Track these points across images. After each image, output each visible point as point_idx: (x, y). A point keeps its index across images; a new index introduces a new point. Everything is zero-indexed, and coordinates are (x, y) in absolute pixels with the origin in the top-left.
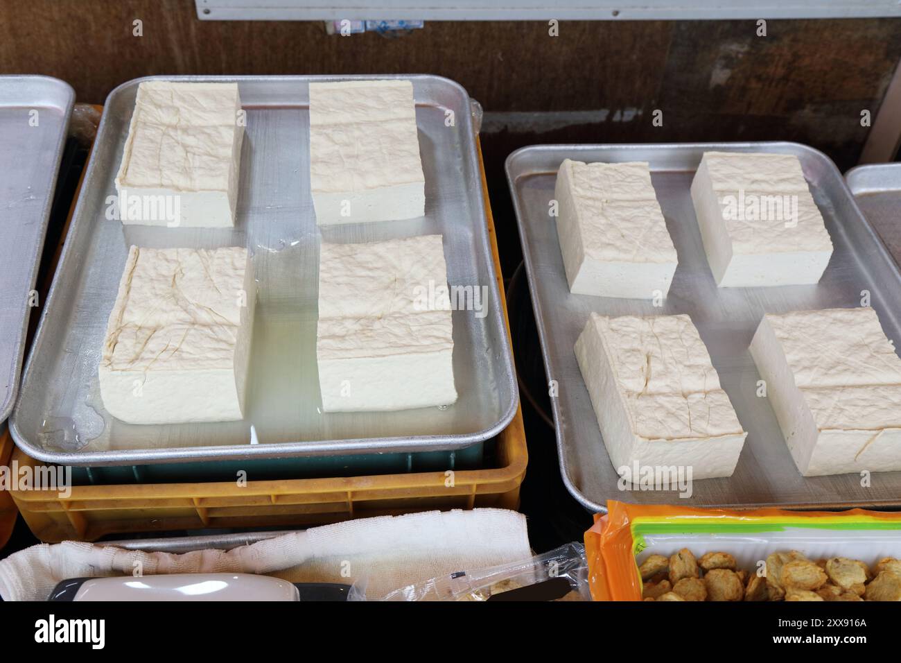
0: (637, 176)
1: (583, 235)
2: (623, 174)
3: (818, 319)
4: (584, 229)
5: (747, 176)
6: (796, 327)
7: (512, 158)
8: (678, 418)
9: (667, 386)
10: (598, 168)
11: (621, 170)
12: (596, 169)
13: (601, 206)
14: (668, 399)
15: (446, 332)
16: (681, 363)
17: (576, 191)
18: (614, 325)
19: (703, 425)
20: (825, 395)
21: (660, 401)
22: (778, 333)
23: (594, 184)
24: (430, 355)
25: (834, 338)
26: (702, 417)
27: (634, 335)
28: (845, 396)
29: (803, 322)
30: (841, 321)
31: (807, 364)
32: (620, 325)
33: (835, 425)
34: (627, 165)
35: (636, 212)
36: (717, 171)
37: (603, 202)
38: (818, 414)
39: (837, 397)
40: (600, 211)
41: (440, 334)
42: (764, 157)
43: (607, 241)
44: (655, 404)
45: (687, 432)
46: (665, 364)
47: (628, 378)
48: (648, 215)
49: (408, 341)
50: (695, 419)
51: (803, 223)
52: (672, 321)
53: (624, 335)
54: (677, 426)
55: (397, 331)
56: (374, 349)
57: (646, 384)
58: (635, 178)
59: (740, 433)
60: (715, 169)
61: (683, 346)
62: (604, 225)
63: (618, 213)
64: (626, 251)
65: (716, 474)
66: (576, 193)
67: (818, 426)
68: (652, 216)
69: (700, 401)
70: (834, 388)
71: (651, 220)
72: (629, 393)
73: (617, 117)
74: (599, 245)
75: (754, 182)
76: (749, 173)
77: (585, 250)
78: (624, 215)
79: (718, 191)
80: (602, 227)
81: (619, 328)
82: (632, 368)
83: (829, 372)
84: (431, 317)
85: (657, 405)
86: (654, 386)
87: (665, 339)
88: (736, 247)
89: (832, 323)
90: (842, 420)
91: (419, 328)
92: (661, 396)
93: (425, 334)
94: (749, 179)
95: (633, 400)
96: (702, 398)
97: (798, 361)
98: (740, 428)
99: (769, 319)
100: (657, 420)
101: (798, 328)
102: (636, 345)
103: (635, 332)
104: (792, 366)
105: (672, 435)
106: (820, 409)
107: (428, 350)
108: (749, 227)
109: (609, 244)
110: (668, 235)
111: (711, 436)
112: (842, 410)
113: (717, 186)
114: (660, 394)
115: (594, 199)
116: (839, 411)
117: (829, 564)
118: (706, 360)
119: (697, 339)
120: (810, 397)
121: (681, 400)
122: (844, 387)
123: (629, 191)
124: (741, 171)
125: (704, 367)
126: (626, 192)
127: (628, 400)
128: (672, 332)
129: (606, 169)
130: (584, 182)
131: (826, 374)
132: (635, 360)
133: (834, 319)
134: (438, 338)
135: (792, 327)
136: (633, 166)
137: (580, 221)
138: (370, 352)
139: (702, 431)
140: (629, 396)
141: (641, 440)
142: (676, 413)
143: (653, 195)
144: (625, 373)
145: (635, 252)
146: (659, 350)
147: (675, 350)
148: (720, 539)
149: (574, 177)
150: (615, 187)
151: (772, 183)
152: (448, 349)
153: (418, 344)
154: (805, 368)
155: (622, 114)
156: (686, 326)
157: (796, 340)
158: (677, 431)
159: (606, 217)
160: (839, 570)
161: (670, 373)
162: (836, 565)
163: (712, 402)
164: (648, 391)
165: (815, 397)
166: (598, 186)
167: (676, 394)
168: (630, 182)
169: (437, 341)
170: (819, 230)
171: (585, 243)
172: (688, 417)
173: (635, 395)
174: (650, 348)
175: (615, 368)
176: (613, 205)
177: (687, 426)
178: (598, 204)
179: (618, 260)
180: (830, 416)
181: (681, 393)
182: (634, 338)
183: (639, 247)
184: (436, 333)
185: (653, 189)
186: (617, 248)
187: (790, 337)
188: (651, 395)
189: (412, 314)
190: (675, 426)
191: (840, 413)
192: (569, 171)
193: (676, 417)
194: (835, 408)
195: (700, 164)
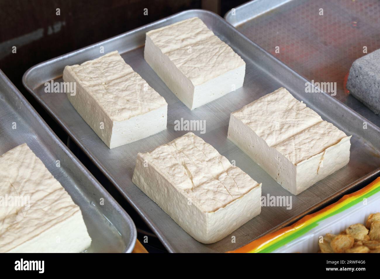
0: (115, 61)
1: (105, 110)
2: (106, 64)
3: (259, 105)
4: (103, 106)
5: (177, 38)
6: (251, 114)
7: (25, 79)
8: (220, 193)
9: (204, 177)
10: (89, 65)
11: (103, 61)
12: (88, 66)
13: (104, 87)
14: (209, 184)
15: (69, 202)
16: (204, 161)
17: (84, 84)
18: (155, 156)
19: (236, 191)
20: (287, 144)
21: (206, 188)
22: (245, 121)
23: (92, 76)
24: (68, 220)
25: (274, 112)
26: (233, 186)
27: (169, 157)
28: (298, 140)
29: (253, 110)
30: (272, 101)
31: (267, 132)
32: (158, 154)
33: (301, 158)
34: (105, 57)
35: (127, 83)
36: (159, 41)
37: (103, 85)
38: (290, 157)
39: (293, 143)
40: (105, 91)
41: (67, 205)
42: (181, 24)
43: (121, 108)
44: (204, 191)
45: (230, 198)
46: (196, 165)
47: (181, 182)
48: (135, 83)
49: (47, 219)
50: (230, 189)
51: (222, 54)
52: (185, 139)
53: (164, 159)
54: (223, 197)
55: (35, 216)
56: (28, 234)
57: (192, 182)
58: (114, 63)
59: (258, 185)
60: (158, 40)
61: (199, 151)
62: (112, 98)
63: (117, 88)
64: (135, 109)
65: (253, 215)
66: (85, 85)
67: (294, 163)
68: (138, 82)
69: (226, 178)
70: (289, 139)
71: (139, 85)
72: (187, 191)
73: (50, 32)
74: (117, 111)
75: (183, 40)
76: (177, 36)
77: (111, 118)
78: (121, 88)
79: (166, 53)
80: (113, 100)
81: (158, 156)
82: (180, 175)
83: (282, 132)
84: (53, 197)
85: (206, 191)
86: (197, 180)
87: (188, 151)
88: (195, 82)
89: (268, 104)
90: (303, 155)
91: (49, 207)
92: (205, 185)
93: (56, 209)
94: (179, 40)
95: (192, 193)
96: (227, 175)
97: (263, 132)
98: (256, 183)
99: (234, 116)
100: (210, 199)
101: (253, 114)
102: (174, 161)
103: (169, 154)
104: (261, 136)
105: (224, 204)
106: (289, 154)
107: (64, 218)
108: (195, 68)
109: (123, 109)
110: (153, 90)
111: (244, 194)
112: (300, 149)
113: (164, 50)
114: (203, 184)
115: (98, 85)
116: (299, 150)
117: (348, 231)
118: (215, 153)
119: (204, 144)
120: (280, 149)
121: (216, 182)
122: (293, 136)
123: (115, 72)
124: (172, 37)
125: (218, 158)
126: (114, 74)
127: (188, 195)
128: (188, 145)
129: (93, 64)
130: (86, 77)
131: (281, 133)
132: (179, 170)
133: (268, 101)
134: (66, 207)
135: (249, 115)
136: (109, 56)
137: (97, 101)
138: (26, 238)
139: (237, 194)
140: (188, 193)
141: (210, 214)
142: (218, 190)
143: (131, 69)
144: (178, 180)
145: (140, 108)
146: (188, 159)
147: (197, 154)
148: (290, 246)
149: (78, 76)
150: (106, 73)
151: (193, 38)
152: (77, 211)
153: (55, 217)
154: (269, 135)
155: (53, 29)
156: (194, 138)
157: (255, 121)
158: (225, 200)
159: (111, 93)
160: (354, 233)
161: (201, 169)
162: (351, 231)
163: (233, 175)
164: (195, 185)
165: (283, 148)
166: (96, 76)
167: (211, 180)
168: (113, 67)
169: (67, 210)
170: (233, 55)
171: (109, 114)
172: (225, 189)
173: (190, 190)
174: (182, 160)
175: (170, 180)
176: (111, 84)
177: (229, 195)
178: (101, 87)
179: (133, 116)
180: (296, 155)
181: (213, 178)
182: (170, 158)
183: (141, 104)
184: (63, 205)
185: (128, 66)
186: (129, 109)
187: (252, 121)
188: (198, 186)
189: (38, 200)
190: (222, 198)
191: (300, 151)
192: (72, 73)
193: (220, 192)
194: (296, 149)
195: (146, 41)
